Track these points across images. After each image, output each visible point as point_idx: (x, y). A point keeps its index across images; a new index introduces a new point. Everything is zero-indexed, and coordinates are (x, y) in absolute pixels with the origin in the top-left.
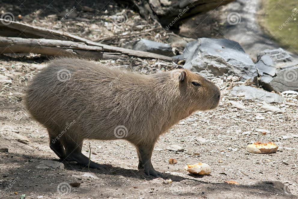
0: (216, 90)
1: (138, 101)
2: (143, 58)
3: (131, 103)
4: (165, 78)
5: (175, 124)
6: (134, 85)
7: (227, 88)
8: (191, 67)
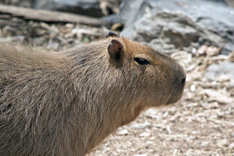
0: (177, 69)
1: (45, 98)
2: (50, 23)
3: (31, 103)
4: (87, 56)
5: (110, 133)
6: (35, 70)
7: (198, 68)
8: (135, 34)
